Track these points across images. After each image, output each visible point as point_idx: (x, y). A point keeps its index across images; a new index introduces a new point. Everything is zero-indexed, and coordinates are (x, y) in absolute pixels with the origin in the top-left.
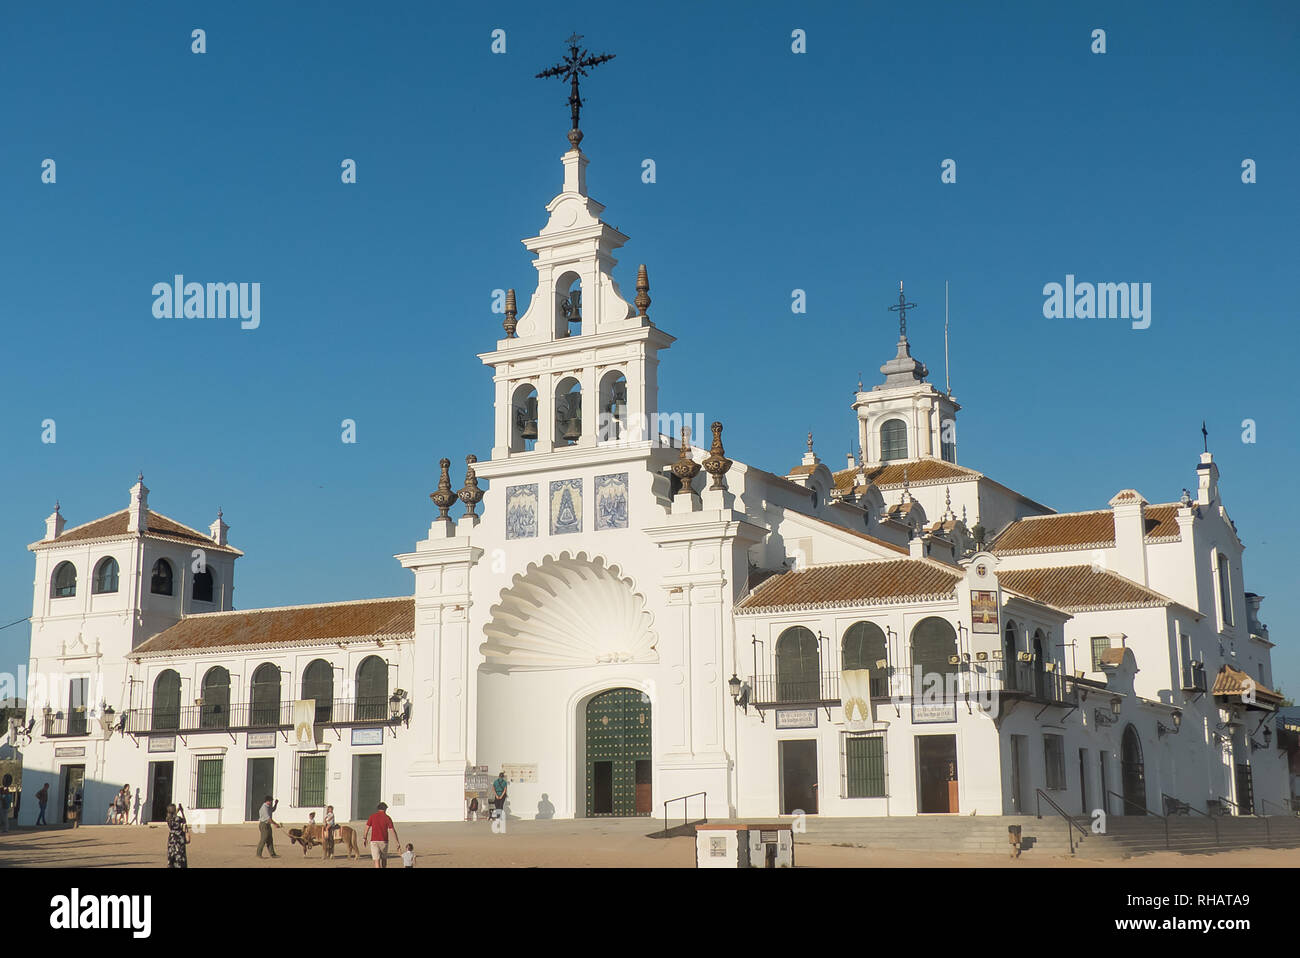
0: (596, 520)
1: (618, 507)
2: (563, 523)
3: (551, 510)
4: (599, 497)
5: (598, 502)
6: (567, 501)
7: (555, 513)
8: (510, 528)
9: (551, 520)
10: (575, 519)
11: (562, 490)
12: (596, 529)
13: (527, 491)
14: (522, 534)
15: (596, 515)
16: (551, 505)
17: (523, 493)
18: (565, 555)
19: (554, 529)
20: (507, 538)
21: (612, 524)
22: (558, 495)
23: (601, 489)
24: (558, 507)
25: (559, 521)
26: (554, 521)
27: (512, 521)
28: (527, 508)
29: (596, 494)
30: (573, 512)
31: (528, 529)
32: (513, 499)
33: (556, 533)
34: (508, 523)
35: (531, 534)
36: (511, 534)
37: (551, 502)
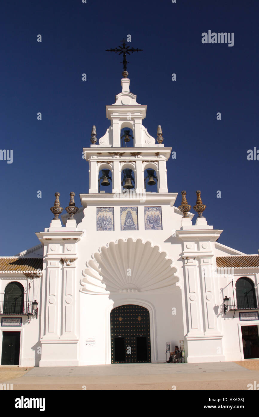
0: (145, 226)
1: (156, 221)
2: (128, 226)
3: (121, 219)
4: (146, 216)
5: (146, 218)
6: (129, 216)
7: (123, 221)
8: (98, 226)
9: (121, 223)
10: (134, 225)
11: (126, 212)
12: (145, 230)
13: (107, 210)
14: (106, 229)
15: (145, 223)
16: (121, 217)
17: (105, 211)
18: (129, 240)
19: (123, 228)
20: (97, 230)
21: (154, 228)
22: (125, 213)
23: (147, 213)
24: (124, 218)
25: (125, 224)
26: (123, 225)
27: (99, 222)
28: (108, 218)
29: (145, 214)
30: (133, 221)
31: (108, 227)
32: (100, 213)
33: (124, 230)
34: (98, 224)
35: (110, 229)
36: (99, 229)
37: (121, 216)
